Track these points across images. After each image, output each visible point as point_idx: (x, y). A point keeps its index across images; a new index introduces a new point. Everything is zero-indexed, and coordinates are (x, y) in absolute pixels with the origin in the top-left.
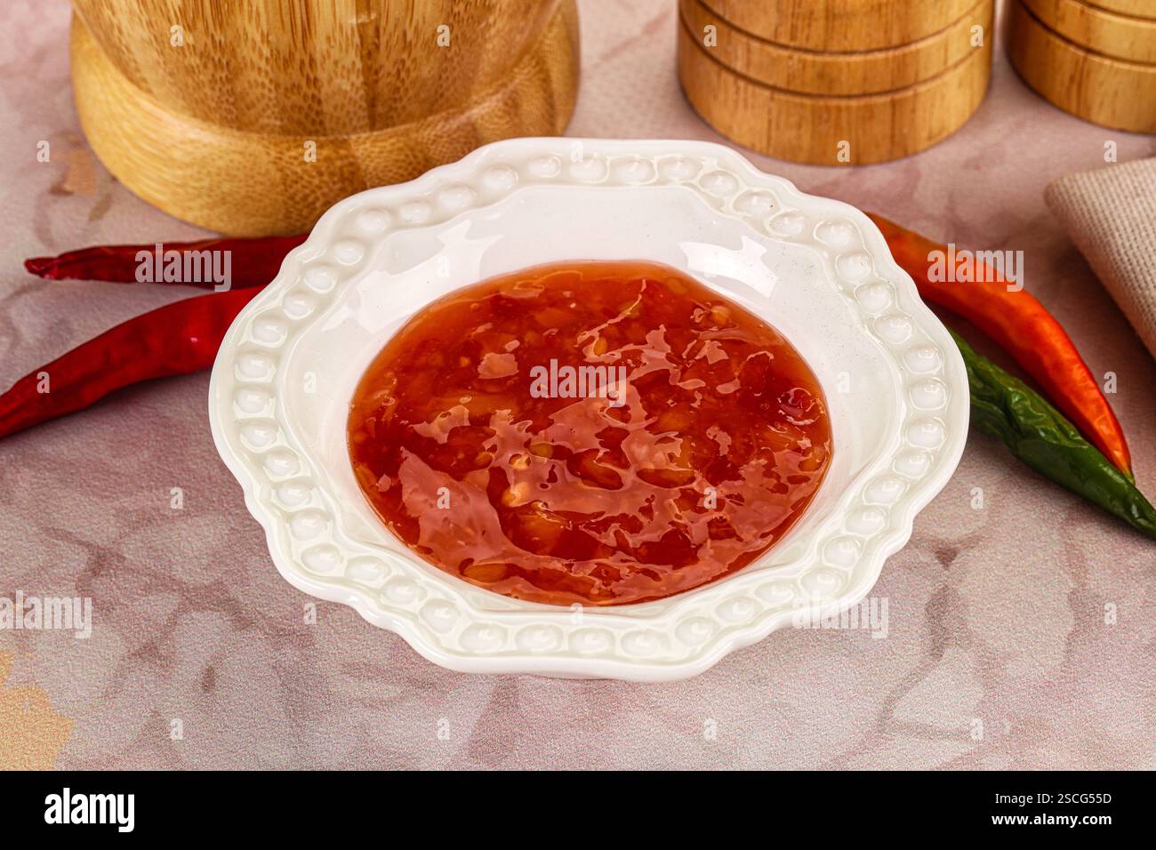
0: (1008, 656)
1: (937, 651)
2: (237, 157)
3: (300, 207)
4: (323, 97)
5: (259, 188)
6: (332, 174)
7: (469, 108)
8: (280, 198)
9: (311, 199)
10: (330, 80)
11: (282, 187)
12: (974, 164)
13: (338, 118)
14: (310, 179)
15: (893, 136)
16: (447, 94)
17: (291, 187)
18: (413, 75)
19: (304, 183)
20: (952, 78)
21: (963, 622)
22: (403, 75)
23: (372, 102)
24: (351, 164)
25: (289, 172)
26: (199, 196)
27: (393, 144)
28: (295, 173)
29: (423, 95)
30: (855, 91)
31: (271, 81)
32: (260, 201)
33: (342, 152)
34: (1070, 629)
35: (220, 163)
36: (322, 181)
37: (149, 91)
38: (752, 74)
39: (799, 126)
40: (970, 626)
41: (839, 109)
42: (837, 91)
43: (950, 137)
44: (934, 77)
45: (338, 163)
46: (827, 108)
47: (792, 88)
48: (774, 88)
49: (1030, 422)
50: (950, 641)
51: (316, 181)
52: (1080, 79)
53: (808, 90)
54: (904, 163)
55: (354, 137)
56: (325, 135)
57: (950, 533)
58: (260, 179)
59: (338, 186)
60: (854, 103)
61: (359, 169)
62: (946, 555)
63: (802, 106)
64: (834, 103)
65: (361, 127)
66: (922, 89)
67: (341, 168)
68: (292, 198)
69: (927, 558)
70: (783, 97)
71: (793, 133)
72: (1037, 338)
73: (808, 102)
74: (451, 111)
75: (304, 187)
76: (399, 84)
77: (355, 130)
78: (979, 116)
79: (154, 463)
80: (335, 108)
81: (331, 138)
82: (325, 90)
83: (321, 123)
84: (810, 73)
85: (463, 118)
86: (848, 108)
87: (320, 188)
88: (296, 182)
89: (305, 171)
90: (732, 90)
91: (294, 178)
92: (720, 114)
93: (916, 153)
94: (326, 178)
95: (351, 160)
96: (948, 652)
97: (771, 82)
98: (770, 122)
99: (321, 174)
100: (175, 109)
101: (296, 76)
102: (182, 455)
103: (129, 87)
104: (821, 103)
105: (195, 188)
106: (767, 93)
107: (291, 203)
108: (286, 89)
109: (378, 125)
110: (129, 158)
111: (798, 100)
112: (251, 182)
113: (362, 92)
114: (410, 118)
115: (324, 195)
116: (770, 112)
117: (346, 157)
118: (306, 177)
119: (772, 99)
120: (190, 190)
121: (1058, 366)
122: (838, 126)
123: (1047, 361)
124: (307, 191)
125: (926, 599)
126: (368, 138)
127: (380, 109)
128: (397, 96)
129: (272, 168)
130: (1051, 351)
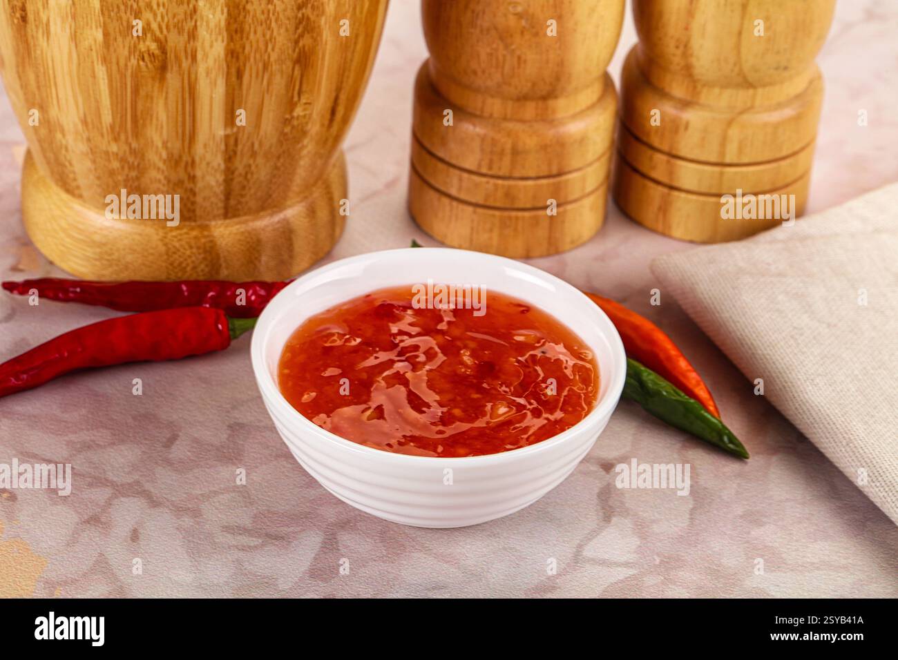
0: (653, 521)
1: (607, 518)
2: (137, 237)
3: (176, 270)
4: (197, 190)
5: (151, 258)
6: (198, 248)
7: (285, 209)
8: (164, 264)
9: (184, 265)
10: (203, 177)
11: (165, 257)
12: (601, 258)
13: (206, 208)
14: (184, 251)
15: (550, 238)
16: (274, 196)
17: (172, 257)
18: (255, 176)
19: (180, 253)
20: (587, 202)
21: (622, 503)
22: (249, 176)
23: (228, 195)
24: (211, 241)
25: (170, 246)
26: (111, 266)
27: (238, 229)
28: (174, 247)
29: (259, 194)
30: (528, 206)
31: (165, 178)
32: (150, 267)
33: (206, 233)
34: (691, 506)
35: (126, 242)
36: (192, 253)
37: (80, 196)
38: (463, 196)
39: (491, 230)
40: (627, 505)
41: (517, 218)
42: (517, 205)
43: (583, 244)
44: (575, 201)
45: (203, 240)
46: (510, 218)
47: (488, 204)
48: (476, 205)
49: (655, 387)
50: (616, 513)
51: (188, 252)
52: (664, 209)
53: (498, 204)
54: (556, 258)
55: (213, 223)
56: (195, 221)
57: (609, 454)
58: (151, 251)
59: (202, 256)
60: (527, 214)
61: (215, 244)
62: (608, 467)
63: (494, 216)
64: (514, 214)
65: (219, 216)
66: (569, 207)
67: (204, 244)
68: (171, 264)
69: (594, 468)
70: (480, 211)
71: (486, 236)
72: (653, 342)
73: (497, 213)
74: (275, 209)
75: (180, 256)
76: (246, 183)
77: (215, 218)
78: (601, 232)
79: (90, 416)
80: (204, 199)
81: (199, 223)
82: (200, 184)
83: (194, 211)
84: (500, 193)
85: (280, 216)
86: (523, 218)
87: (190, 257)
88: (174, 253)
89: (181, 246)
90: (448, 208)
91: (173, 250)
92: (438, 227)
93: (563, 252)
94: (194, 250)
95: (211, 239)
96: (614, 520)
97: (473, 200)
98: (472, 229)
99: (191, 247)
100: (97, 208)
101: (182, 174)
102: (107, 411)
103: (65, 196)
104: (506, 214)
105: (108, 260)
106: (470, 209)
107: (171, 267)
108: (175, 184)
109: (230, 215)
110: (64, 246)
111: (491, 212)
112: (146, 254)
113: (222, 188)
114: (249, 212)
115: (193, 262)
116: (472, 221)
117: (208, 236)
118: (182, 250)
119: (475, 212)
120: (105, 262)
121: (669, 358)
122: (516, 230)
123: (662, 356)
124: (182, 259)
125: (596, 490)
126: (223, 224)
127: (232, 202)
128: (243, 193)
129: (160, 244)
130: (665, 350)
